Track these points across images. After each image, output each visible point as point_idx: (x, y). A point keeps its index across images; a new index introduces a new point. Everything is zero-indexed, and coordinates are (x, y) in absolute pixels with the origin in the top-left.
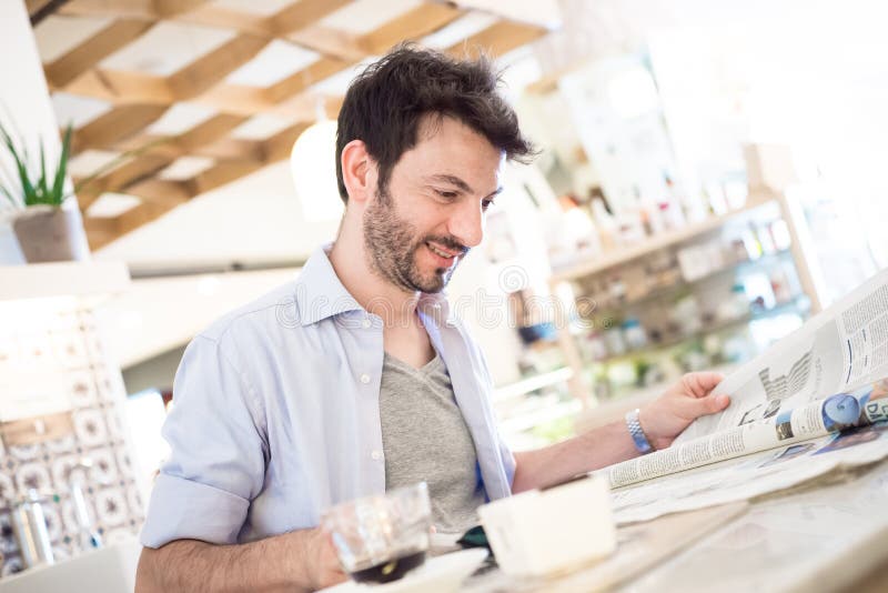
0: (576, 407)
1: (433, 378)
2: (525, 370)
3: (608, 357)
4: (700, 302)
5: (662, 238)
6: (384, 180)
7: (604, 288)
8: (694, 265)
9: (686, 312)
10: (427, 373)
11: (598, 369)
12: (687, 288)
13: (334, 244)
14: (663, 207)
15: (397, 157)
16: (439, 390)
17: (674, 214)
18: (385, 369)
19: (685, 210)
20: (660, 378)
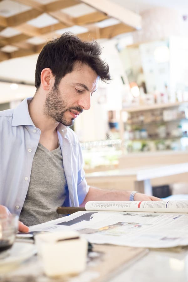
0: (120, 153)
1: (55, 155)
2: (108, 137)
3: (134, 139)
4: (167, 128)
5: (159, 105)
6: (57, 83)
7: (138, 117)
8: (168, 116)
9: (162, 131)
10: (53, 153)
11: (130, 143)
12: (164, 123)
13: (33, 98)
14: (162, 95)
15: (64, 75)
16: (56, 160)
17: (165, 98)
18: (38, 148)
19: (169, 98)
20: (149, 150)
